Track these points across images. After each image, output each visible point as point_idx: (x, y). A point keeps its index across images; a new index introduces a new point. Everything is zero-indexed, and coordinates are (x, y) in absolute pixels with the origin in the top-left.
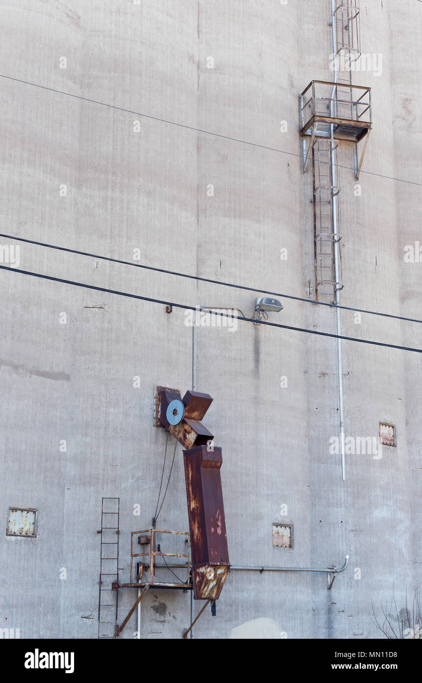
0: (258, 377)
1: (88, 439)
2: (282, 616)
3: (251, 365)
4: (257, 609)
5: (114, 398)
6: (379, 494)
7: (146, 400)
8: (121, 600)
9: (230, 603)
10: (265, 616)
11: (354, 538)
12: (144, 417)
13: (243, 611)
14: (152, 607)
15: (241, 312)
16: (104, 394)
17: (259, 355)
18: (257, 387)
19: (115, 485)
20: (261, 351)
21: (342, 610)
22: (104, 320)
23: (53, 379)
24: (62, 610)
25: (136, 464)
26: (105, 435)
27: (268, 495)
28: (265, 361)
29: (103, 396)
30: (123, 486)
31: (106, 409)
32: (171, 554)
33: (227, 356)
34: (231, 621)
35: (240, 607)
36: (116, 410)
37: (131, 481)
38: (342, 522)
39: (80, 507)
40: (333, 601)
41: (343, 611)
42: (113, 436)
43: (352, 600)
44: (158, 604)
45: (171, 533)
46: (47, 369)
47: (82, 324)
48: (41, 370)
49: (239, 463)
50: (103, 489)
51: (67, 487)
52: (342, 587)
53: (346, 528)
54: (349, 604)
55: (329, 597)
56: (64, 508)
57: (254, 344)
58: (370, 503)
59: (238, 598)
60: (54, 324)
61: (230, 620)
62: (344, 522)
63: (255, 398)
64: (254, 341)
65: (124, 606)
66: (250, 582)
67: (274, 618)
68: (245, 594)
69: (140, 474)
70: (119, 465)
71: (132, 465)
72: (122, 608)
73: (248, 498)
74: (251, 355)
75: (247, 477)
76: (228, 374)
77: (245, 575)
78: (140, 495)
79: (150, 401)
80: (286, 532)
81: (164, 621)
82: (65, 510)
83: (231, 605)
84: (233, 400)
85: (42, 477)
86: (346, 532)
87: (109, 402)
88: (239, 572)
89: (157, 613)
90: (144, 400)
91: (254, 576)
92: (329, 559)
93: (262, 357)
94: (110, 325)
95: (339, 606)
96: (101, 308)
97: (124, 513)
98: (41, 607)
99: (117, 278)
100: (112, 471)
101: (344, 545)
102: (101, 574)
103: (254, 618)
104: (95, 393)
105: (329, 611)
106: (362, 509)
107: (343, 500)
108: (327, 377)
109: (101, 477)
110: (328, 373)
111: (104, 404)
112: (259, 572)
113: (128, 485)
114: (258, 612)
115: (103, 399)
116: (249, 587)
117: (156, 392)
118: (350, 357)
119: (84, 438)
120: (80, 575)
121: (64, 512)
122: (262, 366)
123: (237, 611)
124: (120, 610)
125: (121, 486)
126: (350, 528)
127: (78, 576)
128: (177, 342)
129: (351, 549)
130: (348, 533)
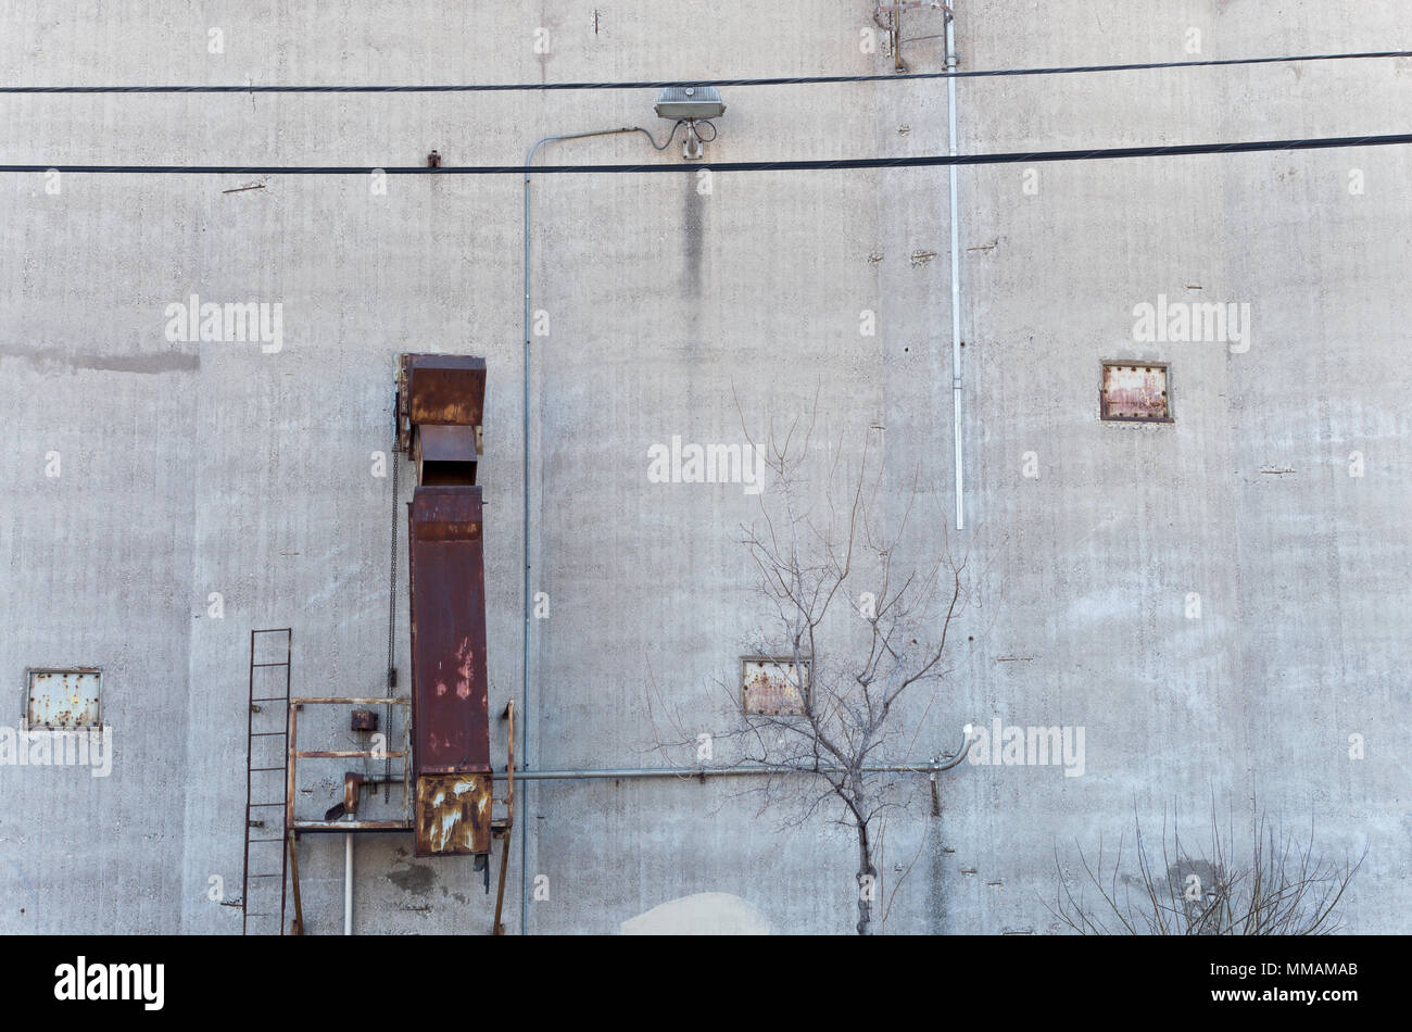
0: (698, 294)
1: (235, 500)
2: (770, 888)
3: (677, 264)
4: (693, 872)
5: (289, 395)
6: (1093, 555)
7: (372, 392)
8: (307, 862)
9: (618, 859)
10: (715, 889)
11: (1007, 679)
12: (367, 433)
13: (649, 877)
14: (389, 877)
15: (649, 136)
16: (268, 389)
17: (701, 236)
18: (694, 321)
19: (294, 599)
20: (705, 224)
21: (969, 868)
22: (265, 216)
23: (142, 372)
24: (185, 888)
25: (344, 547)
26: (270, 485)
27: (725, 589)
28: (720, 250)
29: (266, 394)
30: (312, 599)
31: (272, 425)
32: (350, 753)
33: (613, 253)
34: (619, 902)
35: (643, 865)
36: (295, 423)
37: (332, 585)
38: (971, 639)
39: (220, 655)
40: (945, 845)
41: (974, 871)
42: (288, 485)
43: (998, 842)
44: (407, 868)
45: (351, 702)
46: (123, 349)
47: (222, 232)
48: (103, 356)
49: (642, 515)
50: (267, 609)
51: (194, 613)
52: (972, 808)
53: (982, 655)
54: (991, 852)
55: (937, 834)
56: (187, 660)
57: (684, 210)
58: (1061, 582)
59: (639, 847)
60: (140, 244)
61: (618, 900)
62: (975, 639)
63: (689, 348)
64: (684, 204)
65: (314, 877)
66: (672, 807)
67: (742, 893)
68: (657, 837)
69: (355, 568)
70: (302, 552)
71: (334, 550)
72: (311, 879)
73: (666, 600)
74: (677, 241)
75: (662, 547)
76: (615, 297)
77: (657, 789)
78: (356, 617)
79: (383, 393)
80: (790, 677)
81: (427, 908)
82: (191, 665)
83: (620, 865)
84: (626, 362)
85: (113, 595)
86: (982, 664)
87: (279, 408)
88: (642, 783)
89: (404, 889)
90: (366, 393)
91: (679, 791)
92: (935, 737)
93: (711, 239)
94: (279, 225)
95: (963, 856)
96: (260, 186)
97: (315, 661)
98: (116, 883)
99: (293, 108)
100: (287, 568)
101: (977, 698)
102: (249, 806)
103: (682, 894)
104: (249, 391)
105: (937, 871)
106: (1034, 602)
107: (974, 581)
108: (933, 263)
109: (261, 584)
110: (937, 249)
111: (269, 413)
112: (696, 781)
113: (324, 595)
114: (693, 878)
115: (265, 400)
116: (667, 819)
117: (398, 370)
118: (1003, 198)
119: (226, 497)
120: (219, 809)
121: (188, 670)
122: (710, 263)
123: (634, 877)
124: (306, 885)
125: (306, 600)
126: (994, 654)
127: (216, 812)
128: (467, 240)
129: (998, 708)
130: (987, 666)
